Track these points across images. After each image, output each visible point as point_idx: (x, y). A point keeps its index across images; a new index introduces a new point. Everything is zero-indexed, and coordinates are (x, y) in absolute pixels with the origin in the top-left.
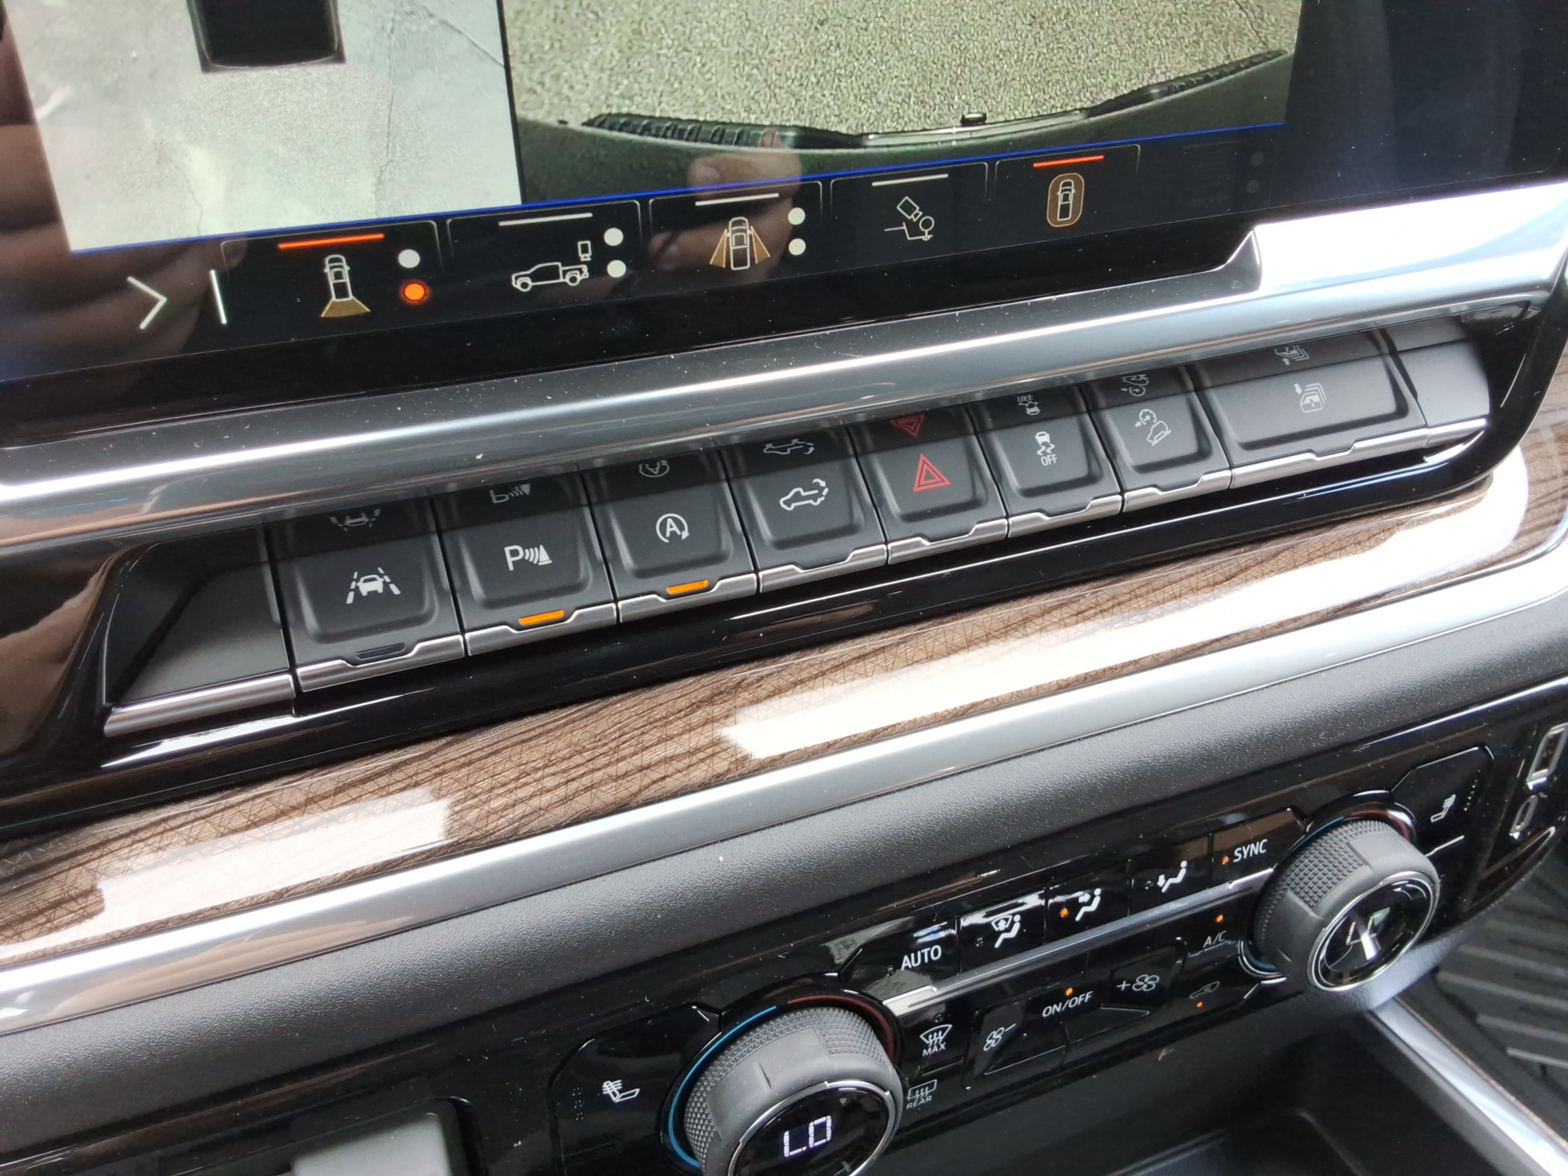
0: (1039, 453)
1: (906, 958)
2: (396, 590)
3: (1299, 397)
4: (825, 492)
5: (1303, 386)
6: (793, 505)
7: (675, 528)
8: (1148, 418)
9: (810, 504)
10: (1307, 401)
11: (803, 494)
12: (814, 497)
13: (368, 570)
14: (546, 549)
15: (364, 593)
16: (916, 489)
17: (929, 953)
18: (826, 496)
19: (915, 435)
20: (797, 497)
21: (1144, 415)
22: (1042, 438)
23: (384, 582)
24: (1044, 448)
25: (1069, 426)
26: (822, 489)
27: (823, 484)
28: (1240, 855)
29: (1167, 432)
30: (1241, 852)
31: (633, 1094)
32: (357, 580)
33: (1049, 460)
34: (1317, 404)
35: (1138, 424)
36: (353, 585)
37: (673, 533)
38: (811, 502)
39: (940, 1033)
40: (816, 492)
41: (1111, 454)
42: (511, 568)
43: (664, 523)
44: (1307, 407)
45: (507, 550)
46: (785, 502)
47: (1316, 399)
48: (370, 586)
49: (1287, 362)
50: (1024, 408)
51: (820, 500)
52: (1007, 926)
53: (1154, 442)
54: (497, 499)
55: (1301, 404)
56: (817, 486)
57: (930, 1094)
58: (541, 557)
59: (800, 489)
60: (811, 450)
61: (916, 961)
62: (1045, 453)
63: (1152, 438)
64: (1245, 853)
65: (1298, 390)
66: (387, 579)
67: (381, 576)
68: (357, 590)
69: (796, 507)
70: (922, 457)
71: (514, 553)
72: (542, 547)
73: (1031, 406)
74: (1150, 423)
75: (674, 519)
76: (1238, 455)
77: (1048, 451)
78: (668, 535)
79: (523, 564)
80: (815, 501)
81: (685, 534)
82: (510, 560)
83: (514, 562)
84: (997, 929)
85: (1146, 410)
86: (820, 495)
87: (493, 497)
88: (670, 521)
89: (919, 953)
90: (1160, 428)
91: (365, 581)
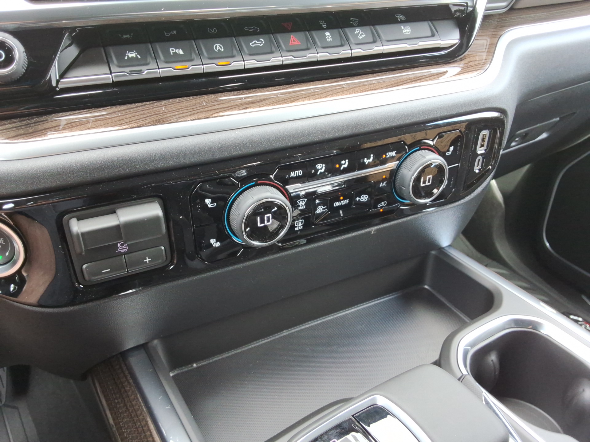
0: (327, 38)
1: (292, 173)
2: (139, 57)
3: (403, 30)
4: (264, 42)
5: (404, 27)
6: (254, 45)
7: (220, 48)
8: (358, 31)
9: (259, 46)
10: (405, 31)
11: (257, 42)
12: (260, 44)
15: (130, 57)
16: (290, 44)
17: (298, 172)
18: (264, 44)
19: (290, 29)
20: (255, 43)
21: (357, 31)
22: (327, 34)
23: (136, 54)
24: (328, 37)
25: (336, 31)
26: (262, 42)
27: (263, 40)
28: (388, 155)
29: (364, 35)
30: (389, 154)
31: (214, 205)
32: (128, 53)
34: (408, 32)
35: (355, 33)
36: (127, 54)
37: (219, 49)
38: (259, 45)
39: (303, 201)
40: (261, 42)
41: (348, 39)
44: (405, 32)
45: (171, 49)
46: (252, 44)
47: (408, 31)
48: (132, 55)
49: (399, 20)
50: (322, 25)
51: (262, 45)
52: (321, 168)
53: (360, 38)
54: (167, 34)
55: (403, 31)
56: (261, 41)
57: (302, 225)
58: (181, 52)
59: (256, 41)
60: (259, 30)
61: (295, 175)
62: (328, 38)
63: (360, 37)
64: (390, 155)
65: (402, 27)
66: (137, 54)
67: (135, 53)
68: (128, 56)
69: (255, 46)
70: (292, 36)
71: (173, 50)
73: (324, 24)
74: (359, 33)
75: (219, 46)
76: (385, 43)
77: (329, 37)
78: (217, 49)
79: (175, 53)
80: (261, 44)
82: (172, 52)
84: (318, 168)
85: (358, 29)
86: (262, 43)
88: (218, 46)
89: (295, 172)
90: (362, 34)
91: (130, 54)
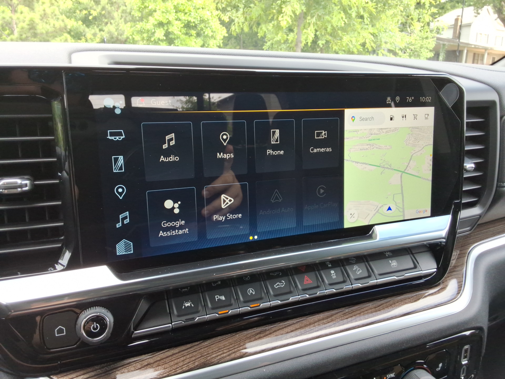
0: (332, 275)
2: (193, 305)
3: (391, 263)
4: (284, 284)
5: (391, 261)
6: (277, 287)
7: (252, 292)
8: (356, 268)
9: (281, 287)
10: (393, 264)
11: (279, 284)
12: (282, 285)
13: (187, 301)
14: (224, 296)
15: (186, 306)
16: (304, 283)
18: (285, 285)
19: (304, 271)
20: (278, 285)
21: (355, 267)
22: (332, 272)
23: (190, 304)
24: (333, 274)
25: (338, 269)
26: (283, 283)
27: (284, 282)
28: (388, 377)
29: (361, 271)
30: (388, 376)
32: (185, 303)
33: (334, 277)
34: (395, 265)
35: (354, 269)
36: (184, 304)
37: (251, 293)
38: (281, 286)
40: (282, 284)
41: (348, 276)
42: (217, 300)
43: (249, 290)
44: (393, 266)
45: (216, 296)
46: (276, 286)
47: (395, 264)
49: (387, 255)
50: (328, 265)
51: (283, 285)
53: (358, 273)
54: (214, 285)
55: (391, 265)
56: (282, 282)
58: (223, 298)
59: (278, 283)
60: (281, 274)
62: (333, 275)
63: (357, 272)
64: (390, 376)
65: (390, 262)
66: (191, 303)
67: (190, 302)
68: (185, 305)
69: (278, 287)
70: (306, 276)
71: (217, 297)
72: (223, 296)
73: (329, 265)
74: (357, 269)
75: (251, 290)
76: (378, 277)
77: (334, 275)
79: (219, 300)
81: (254, 293)
82: (216, 299)
83: (217, 299)
85: (355, 266)
86: (283, 284)
87: (213, 284)
88: (250, 290)
90: (359, 270)
91: (187, 303)
